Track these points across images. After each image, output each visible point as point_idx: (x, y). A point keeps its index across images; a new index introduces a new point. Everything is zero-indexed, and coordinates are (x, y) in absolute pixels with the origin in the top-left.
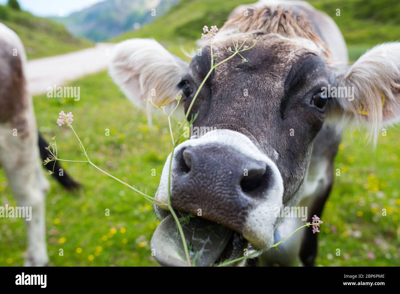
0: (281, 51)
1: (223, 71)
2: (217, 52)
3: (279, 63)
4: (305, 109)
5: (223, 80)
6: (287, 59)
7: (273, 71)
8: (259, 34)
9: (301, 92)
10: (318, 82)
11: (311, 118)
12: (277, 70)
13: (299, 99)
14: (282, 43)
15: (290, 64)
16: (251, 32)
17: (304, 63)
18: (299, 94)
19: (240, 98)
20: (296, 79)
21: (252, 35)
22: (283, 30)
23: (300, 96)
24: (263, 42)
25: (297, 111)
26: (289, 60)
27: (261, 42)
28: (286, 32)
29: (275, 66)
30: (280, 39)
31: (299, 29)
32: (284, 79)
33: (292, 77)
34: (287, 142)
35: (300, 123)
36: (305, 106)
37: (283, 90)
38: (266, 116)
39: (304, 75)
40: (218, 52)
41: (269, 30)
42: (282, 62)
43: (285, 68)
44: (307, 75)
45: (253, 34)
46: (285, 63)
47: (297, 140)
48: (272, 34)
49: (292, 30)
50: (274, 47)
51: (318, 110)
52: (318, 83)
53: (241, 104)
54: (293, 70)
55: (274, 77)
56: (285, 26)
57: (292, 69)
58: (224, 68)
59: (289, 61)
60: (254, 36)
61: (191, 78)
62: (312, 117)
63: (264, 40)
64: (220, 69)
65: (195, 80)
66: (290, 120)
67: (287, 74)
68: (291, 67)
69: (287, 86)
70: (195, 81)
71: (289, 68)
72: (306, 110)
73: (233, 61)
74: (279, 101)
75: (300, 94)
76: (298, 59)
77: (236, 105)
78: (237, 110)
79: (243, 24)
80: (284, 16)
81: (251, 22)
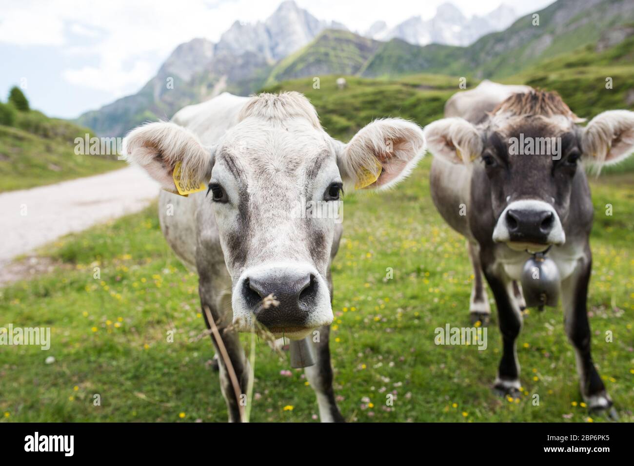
8: (528, 117)
16: (523, 116)
21: (524, 119)
27: (531, 123)
28: (546, 114)
31: (554, 109)
38: (544, 180)
41: (535, 114)
45: (525, 117)
48: (537, 116)
49: (550, 111)
56: (545, 108)
63: (532, 121)
66: (558, 176)
77: (530, 179)
78: (531, 183)
79: (516, 109)
80: (543, 100)
81: (522, 108)
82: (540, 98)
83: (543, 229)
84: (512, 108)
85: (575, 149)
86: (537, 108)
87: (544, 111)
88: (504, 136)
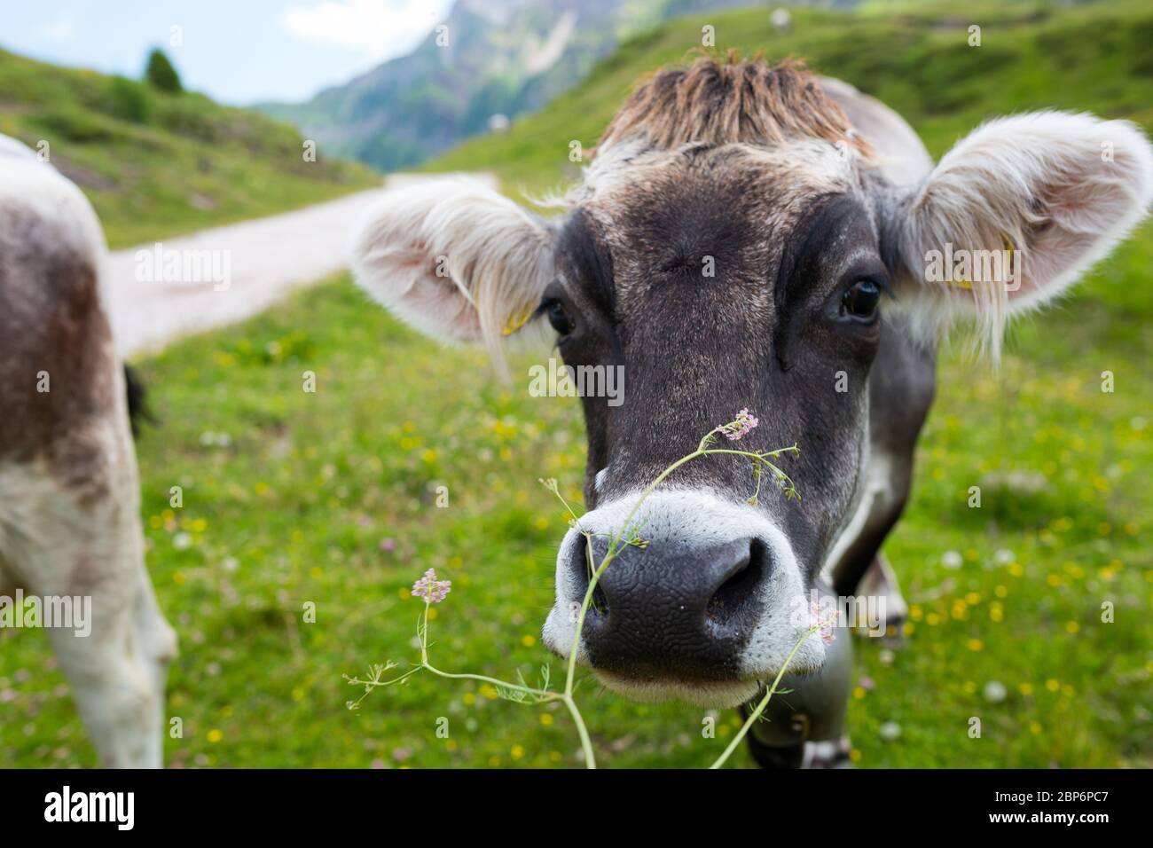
0: (756, 202)
1: (634, 286)
2: (611, 232)
3: (754, 242)
4: (830, 331)
5: (637, 307)
6: (772, 226)
7: (743, 268)
8: (697, 151)
9: (814, 298)
10: (850, 263)
11: (848, 345)
12: (754, 263)
13: (812, 314)
14: (757, 173)
15: (779, 240)
16: (680, 149)
17: (810, 230)
18: (812, 303)
19: (683, 369)
20: (799, 272)
21: (683, 158)
22: (752, 130)
23: (813, 307)
24: (712, 173)
25: (814, 339)
26: (776, 229)
27: (706, 173)
28: (759, 136)
29: (748, 251)
30: (748, 159)
31: (790, 119)
32: (771, 283)
33: (788, 272)
34: (801, 418)
35: (825, 364)
36: (830, 325)
37: (772, 312)
39: (814, 258)
40: (612, 229)
41: (719, 140)
42: (761, 238)
43: (769, 252)
44: (821, 259)
45: (685, 153)
46: (767, 238)
47: (822, 404)
48: (727, 147)
49: (772, 126)
50: (739, 188)
51: (860, 323)
52: (850, 266)
53: (687, 388)
54: (788, 253)
55: (749, 284)
56: (755, 118)
57: (784, 251)
58: (635, 274)
59: (776, 234)
60: (688, 157)
61: (567, 295)
62: (849, 342)
63: (713, 166)
64: (627, 281)
65: (576, 300)
66: (801, 363)
67: (775, 269)
68: (781, 248)
69: (779, 296)
70: (575, 303)
71: (778, 251)
72: (833, 333)
73: (651, 251)
74: (768, 340)
75: (814, 301)
76: (795, 224)
77: (677, 393)
78: (681, 406)
79: (656, 126)
80: (749, 89)
81: (676, 122)
82: (738, 82)
83: (723, 620)
84: (642, 124)
85: (866, 254)
86: (728, 117)
87: (750, 127)
88: (608, 220)
